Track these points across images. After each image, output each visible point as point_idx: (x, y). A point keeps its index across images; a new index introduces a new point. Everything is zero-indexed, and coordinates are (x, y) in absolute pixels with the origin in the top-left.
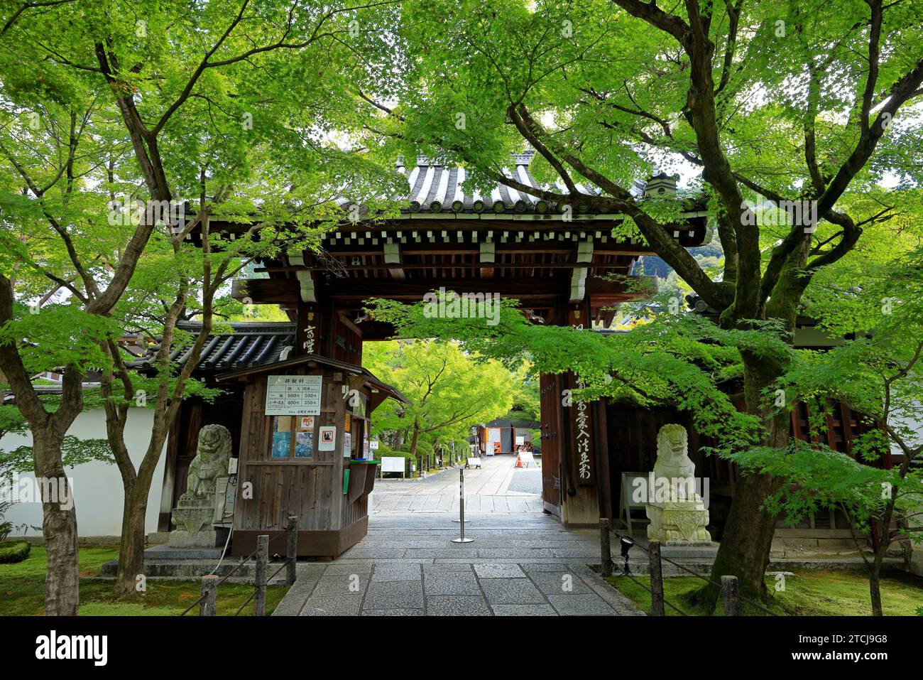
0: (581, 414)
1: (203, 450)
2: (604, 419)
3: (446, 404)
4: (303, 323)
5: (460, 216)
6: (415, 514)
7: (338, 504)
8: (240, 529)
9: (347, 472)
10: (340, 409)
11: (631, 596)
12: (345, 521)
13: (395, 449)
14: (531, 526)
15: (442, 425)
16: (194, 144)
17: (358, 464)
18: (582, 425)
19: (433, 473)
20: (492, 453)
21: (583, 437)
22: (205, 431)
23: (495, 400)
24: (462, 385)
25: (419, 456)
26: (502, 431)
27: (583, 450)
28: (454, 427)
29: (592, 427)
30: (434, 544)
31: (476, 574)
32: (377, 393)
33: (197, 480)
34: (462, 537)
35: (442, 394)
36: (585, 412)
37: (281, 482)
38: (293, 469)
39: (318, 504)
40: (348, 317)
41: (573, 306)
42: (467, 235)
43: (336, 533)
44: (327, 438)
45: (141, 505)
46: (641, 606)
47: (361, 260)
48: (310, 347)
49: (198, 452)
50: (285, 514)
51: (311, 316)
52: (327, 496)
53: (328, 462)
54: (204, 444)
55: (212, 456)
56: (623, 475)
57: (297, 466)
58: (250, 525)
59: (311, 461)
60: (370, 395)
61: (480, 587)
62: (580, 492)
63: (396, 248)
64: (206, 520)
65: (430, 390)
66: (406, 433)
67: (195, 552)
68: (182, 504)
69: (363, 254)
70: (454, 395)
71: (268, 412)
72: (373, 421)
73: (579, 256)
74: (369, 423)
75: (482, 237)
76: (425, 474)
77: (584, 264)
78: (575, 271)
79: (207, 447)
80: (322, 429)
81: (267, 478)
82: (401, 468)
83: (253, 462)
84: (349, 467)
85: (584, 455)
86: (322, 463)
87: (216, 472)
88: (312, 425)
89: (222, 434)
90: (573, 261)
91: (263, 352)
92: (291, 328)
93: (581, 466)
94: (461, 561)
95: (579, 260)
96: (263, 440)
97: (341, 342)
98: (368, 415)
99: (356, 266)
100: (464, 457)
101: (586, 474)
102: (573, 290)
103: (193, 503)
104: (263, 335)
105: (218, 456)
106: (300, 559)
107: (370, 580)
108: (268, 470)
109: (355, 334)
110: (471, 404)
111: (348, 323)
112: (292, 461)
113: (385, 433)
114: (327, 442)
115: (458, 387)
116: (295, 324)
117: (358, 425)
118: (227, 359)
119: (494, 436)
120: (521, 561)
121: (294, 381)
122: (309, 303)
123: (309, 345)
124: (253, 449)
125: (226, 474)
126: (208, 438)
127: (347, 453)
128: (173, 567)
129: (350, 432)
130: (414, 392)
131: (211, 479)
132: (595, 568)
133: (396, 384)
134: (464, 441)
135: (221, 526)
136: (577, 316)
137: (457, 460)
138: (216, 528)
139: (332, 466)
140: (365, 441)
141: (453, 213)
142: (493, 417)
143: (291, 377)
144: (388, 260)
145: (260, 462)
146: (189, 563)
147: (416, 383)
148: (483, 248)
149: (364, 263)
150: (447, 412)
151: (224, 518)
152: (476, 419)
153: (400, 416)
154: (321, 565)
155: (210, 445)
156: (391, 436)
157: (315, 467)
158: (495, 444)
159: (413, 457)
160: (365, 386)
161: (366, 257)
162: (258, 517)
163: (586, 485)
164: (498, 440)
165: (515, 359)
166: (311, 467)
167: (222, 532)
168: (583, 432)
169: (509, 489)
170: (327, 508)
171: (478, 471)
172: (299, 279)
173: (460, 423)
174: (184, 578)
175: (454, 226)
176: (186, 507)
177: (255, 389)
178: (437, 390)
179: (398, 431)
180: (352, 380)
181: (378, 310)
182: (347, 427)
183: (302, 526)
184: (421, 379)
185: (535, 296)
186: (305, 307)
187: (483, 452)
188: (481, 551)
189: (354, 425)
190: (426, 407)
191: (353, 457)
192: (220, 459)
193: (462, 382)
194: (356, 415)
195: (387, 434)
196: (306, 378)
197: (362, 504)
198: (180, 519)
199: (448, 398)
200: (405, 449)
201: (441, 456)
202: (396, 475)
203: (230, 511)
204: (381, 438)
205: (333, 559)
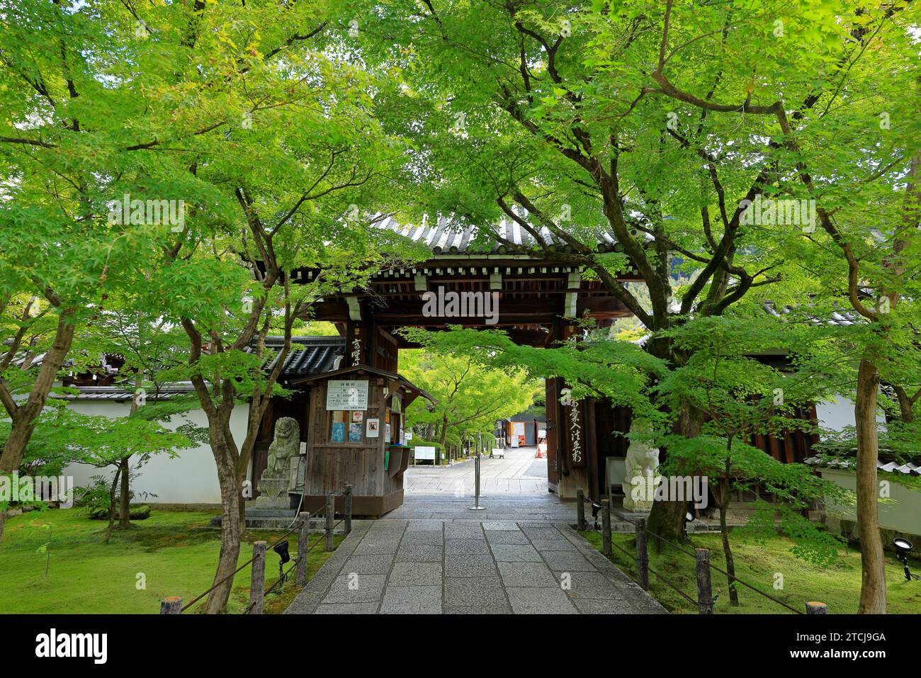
0: (574, 410)
1: (279, 437)
2: (593, 414)
3: (471, 401)
4: (351, 336)
5: (472, 257)
6: (442, 491)
7: (381, 477)
8: (309, 494)
9: (388, 453)
10: (382, 405)
11: (593, 542)
12: (386, 490)
13: (427, 440)
14: (535, 500)
15: (468, 419)
16: (291, 236)
17: (395, 448)
18: (575, 418)
19: (460, 462)
20: (517, 445)
21: (576, 428)
22: (281, 422)
23: (514, 398)
24: (484, 384)
25: (447, 446)
26: (525, 425)
27: (575, 439)
28: (479, 421)
29: (583, 421)
30: (455, 510)
31: (483, 528)
32: (410, 393)
33: (275, 459)
34: (477, 506)
35: (467, 392)
36: (577, 409)
37: (339, 460)
38: (348, 451)
39: (367, 477)
40: (385, 329)
41: (567, 322)
42: (479, 270)
43: (381, 498)
44: (373, 428)
45: (243, 474)
46: (597, 547)
47: (397, 289)
48: (357, 356)
49: (275, 437)
50: (342, 484)
51: (357, 331)
52: (373, 471)
53: (373, 446)
54: (280, 432)
55: (286, 441)
56: (607, 459)
57: (350, 449)
58: (316, 492)
59: (361, 445)
60: (405, 395)
61: (485, 535)
62: (572, 473)
63: (424, 280)
64: (283, 489)
65: (456, 388)
66: (437, 426)
67: (276, 512)
68: (264, 477)
69: (399, 283)
70: (478, 393)
71: (328, 408)
72: (407, 415)
73: (569, 284)
74: (404, 417)
75: (491, 271)
76: (453, 462)
77: (573, 290)
78: (568, 295)
79: (282, 435)
80: (369, 421)
81: (329, 458)
82: (432, 456)
83: (317, 445)
84: (389, 449)
85: (576, 443)
86: (368, 446)
87: (289, 454)
88: (361, 418)
89: (293, 424)
90: (564, 288)
91: (321, 360)
92: (342, 341)
93: (574, 452)
94: (473, 521)
95: (569, 287)
96: (325, 429)
97: (381, 351)
98: (403, 410)
99: (392, 293)
100: (489, 448)
101: (578, 459)
102: (566, 310)
103: (273, 476)
104: (320, 347)
105: (290, 442)
106: (355, 517)
107: (405, 530)
108: (329, 451)
109: (392, 344)
110: (493, 401)
111: (386, 335)
112: (347, 445)
113: (418, 426)
114: (373, 431)
115: (480, 386)
116: (345, 338)
117: (396, 417)
118: (293, 366)
119: (518, 429)
120: (519, 522)
121: (347, 385)
122: (356, 322)
123: (356, 354)
124: (318, 435)
125: (298, 454)
126: (283, 427)
127: (387, 439)
128: (261, 522)
129: (390, 423)
130: (443, 390)
131: (285, 459)
132: (574, 527)
133: (427, 384)
134: (489, 433)
135: (295, 493)
136: (572, 331)
137: (483, 451)
138: (290, 495)
139: (376, 449)
140: (401, 431)
141: (467, 254)
142: (515, 412)
143: (345, 382)
144: (417, 289)
145: (323, 445)
146: (273, 519)
147: (445, 382)
148: (492, 278)
149: (400, 291)
150: (471, 408)
151: (297, 487)
152: (500, 414)
153: (431, 411)
154: (369, 522)
155: (285, 433)
156: (423, 430)
157: (364, 449)
158: (520, 437)
159: (442, 447)
160: (401, 388)
161: (402, 285)
162: (322, 487)
163: (576, 467)
164: (522, 433)
165: (514, 367)
166: (361, 450)
167: (295, 498)
168: (575, 424)
169: (524, 474)
170: (373, 480)
171: (502, 460)
172: (348, 303)
173: (484, 417)
174: (270, 529)
175: (469, 264)
176: (267, 479)
177: (318, 390)
178: (463, 388)
179: (430, 424)
180: (391, 383)
181: (409, 335)
182: (387, 419)
183: (354, 493)
184: (449, 379)
185: (537, 314)
186: (352, 324)
187: (508, 444)
188: (490, 515)
189: (393, 418)
190: (453, 404)
191: (392, 443)
192: (292, 443)
193: (484, 382)
194: (394, 410)
195: (420, 427)
196: (357, 382)
197: (398, 480)
198: (264, 488)
199: (472, 396)
200: (435, 440)
201: (468, 447)
202: (427, 462)
203: (301, 482)
204: (415, 430)
205: (378, 517)
